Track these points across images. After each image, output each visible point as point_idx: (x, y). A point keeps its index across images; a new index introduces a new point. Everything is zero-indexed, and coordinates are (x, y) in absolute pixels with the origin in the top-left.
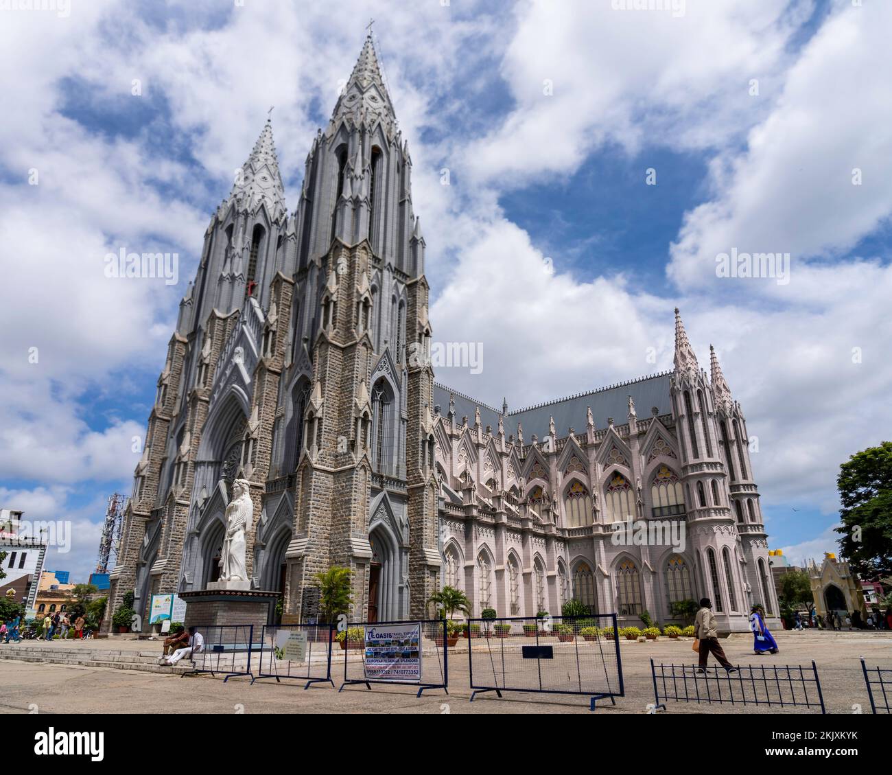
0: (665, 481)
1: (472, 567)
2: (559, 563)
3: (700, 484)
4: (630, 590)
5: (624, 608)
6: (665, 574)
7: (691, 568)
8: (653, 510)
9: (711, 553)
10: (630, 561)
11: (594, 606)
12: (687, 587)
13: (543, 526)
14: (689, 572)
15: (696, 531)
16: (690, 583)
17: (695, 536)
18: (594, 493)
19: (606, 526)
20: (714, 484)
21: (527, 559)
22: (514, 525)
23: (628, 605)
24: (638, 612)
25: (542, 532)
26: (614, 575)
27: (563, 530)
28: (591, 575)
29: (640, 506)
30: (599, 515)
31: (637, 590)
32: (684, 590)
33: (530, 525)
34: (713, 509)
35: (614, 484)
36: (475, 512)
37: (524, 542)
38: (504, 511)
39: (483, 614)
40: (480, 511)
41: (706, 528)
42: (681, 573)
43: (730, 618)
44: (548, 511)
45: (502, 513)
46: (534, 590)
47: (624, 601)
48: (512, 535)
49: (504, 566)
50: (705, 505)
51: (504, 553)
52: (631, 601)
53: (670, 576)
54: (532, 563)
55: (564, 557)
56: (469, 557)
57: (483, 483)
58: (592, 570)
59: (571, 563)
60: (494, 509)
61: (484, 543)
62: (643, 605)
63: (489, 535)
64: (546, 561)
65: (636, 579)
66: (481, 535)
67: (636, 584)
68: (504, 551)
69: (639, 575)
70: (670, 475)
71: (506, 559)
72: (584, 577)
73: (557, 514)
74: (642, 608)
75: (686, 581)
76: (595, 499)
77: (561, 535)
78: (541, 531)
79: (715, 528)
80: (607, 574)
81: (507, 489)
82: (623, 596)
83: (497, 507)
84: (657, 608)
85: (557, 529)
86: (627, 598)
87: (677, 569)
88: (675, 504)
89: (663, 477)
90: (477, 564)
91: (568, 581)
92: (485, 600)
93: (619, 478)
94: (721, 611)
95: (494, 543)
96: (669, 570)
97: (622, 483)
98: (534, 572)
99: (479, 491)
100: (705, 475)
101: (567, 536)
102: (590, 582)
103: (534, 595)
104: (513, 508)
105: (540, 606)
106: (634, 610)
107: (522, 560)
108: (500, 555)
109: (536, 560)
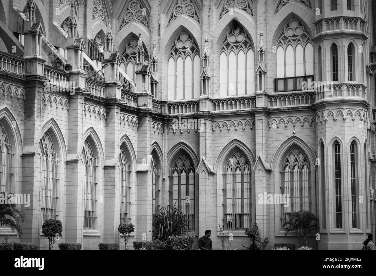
0: (294, 40)
1: (32, 155)
2: (154, 153)
3: (334, 48)
4: (238, 194)
5: (229, 219)
6: (282, 173)
7: (313, 167)
8: (276, 81)
9: (337, 146)
10: (243, 154)
11: (193, 216)
12: (305, 193)
13: (135, 97)
14: (310, 172)
15: (323, 116)
16: (310, 188)
17: (321, 122)
18: (205, 51)
19: (217, 100)
20: (351, 48)
21: (110, 145)
22: (94, 93)
23: (234, 215)
24: (246, 225)
25: (134, 105)
26: (220, 172)
27: (162, 103)
28: (194, 171)
29: (260, 75)
30: (209, 84)
31: (247, 195)
32: (301, 197)
33: (117, 94)
34: (346, 85)
35: (231, 40)
36: (39, 70)
37: (107, 119)
38: (81, 70)
39: (44, 226)
40: (47, 69)
41: (334, 112)
42: (301, 173)
43: (350, 237)
44: (143, 73)
45: (78, 73)
46: (117, 191)
47: (230, 211)
48: (92, 108)
49: (78, 155)
50: (337, 80)
51: (79, 136)
52: (238, 211)
53: (287, 177)
54: (118, 151)
55: (160, 144)
56: (28, 140)
57: (56, 24)
58: (195, 165)
59: (170, 152)
60: (68, 67)
61: (52, 119)
62: (252, 216)
63: (59, 106)
64: (136, 150)
65: (247, 179)
66: (48, 107)
67: (246, 186)
68: (79, 132)
69: (250, 174)
70: (299, 32)
71: (81, 143)
72: (184, 174)
73: (156, 78)
74: (250, 220)
75: (305, 184)
76: (206, 60)
77: (158, 111)
78: (131, 104)
79: (345, 112)
80: (212, 171)
81: (91, 36)
82: (230, 202)
83: (72, 63)
84: (268, 220)
85: (154, 101)
86: (234, 205)
87: (296, 167)
88: (303, 75)
89: (292, 34)
90: (39, 151)
91: (164, 179)
92: (50, 206)
93: (237, 31)
94: (341, 227)
95: (66, 120)
96: (287, 168)
97: (241, 38)
98: (119, 164)
99: (51, 35)
100: (341, 35)
101: (167, 112)
102: (191, 181)
103: (117, 200)
104: (97, 66)
105: (124, 216)
106: (242, 222)
107: (104, 147)
108: (73, 139)
109: (123, 147)
